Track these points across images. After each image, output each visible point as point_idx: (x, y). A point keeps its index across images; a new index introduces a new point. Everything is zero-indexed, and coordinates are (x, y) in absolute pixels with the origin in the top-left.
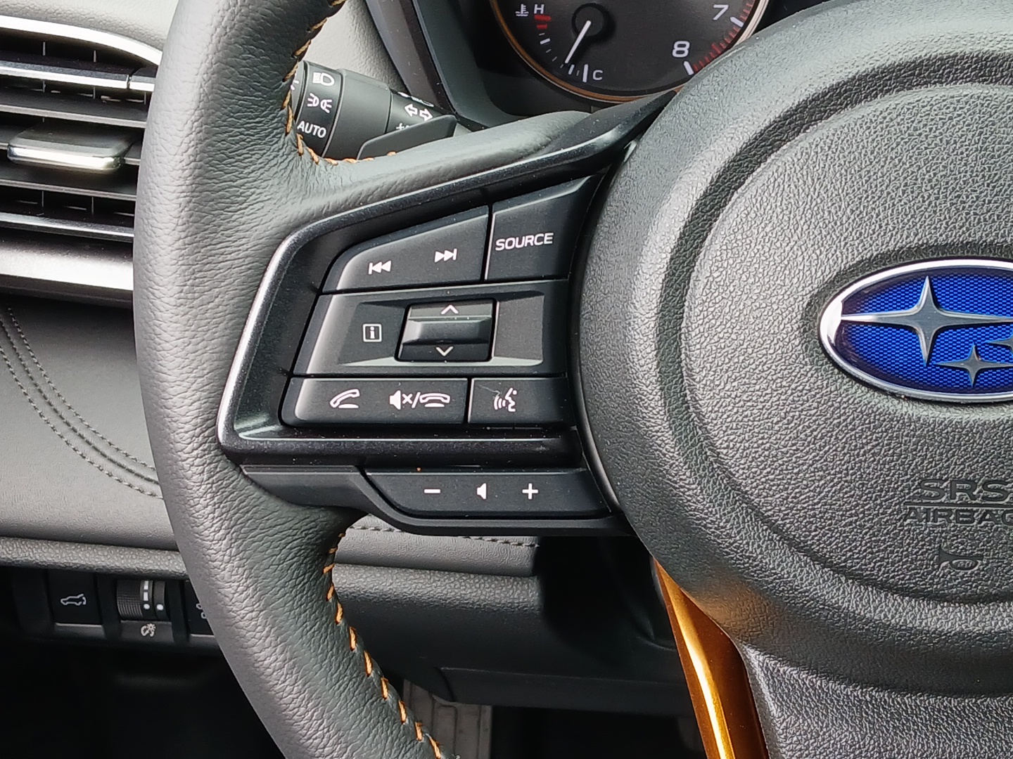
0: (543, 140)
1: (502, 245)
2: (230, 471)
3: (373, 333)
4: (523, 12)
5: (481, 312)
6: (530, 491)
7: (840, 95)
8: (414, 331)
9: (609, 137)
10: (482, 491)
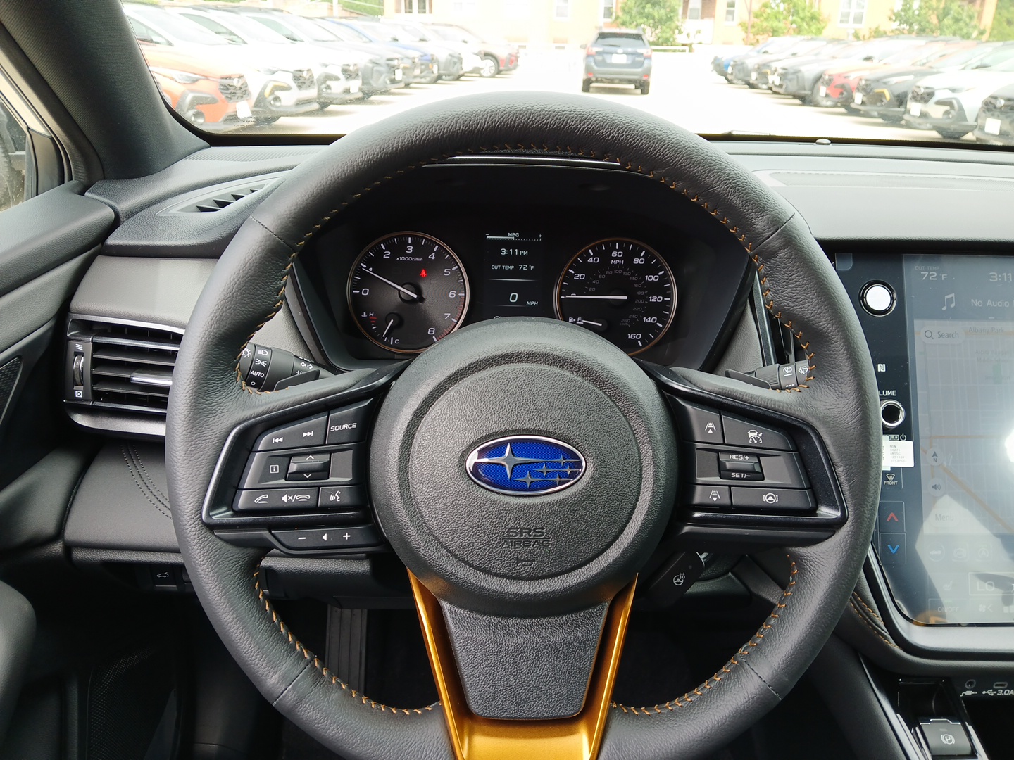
0: (353, 383)
1: (334, 429)
2: (208, 533)
3: (275, 469)
4: (364, 315)
5: (325, 458)
6: (347, 536)
7: (472, 368)
8: (293, 467)
9: (383, 380)
10: (325, 537)
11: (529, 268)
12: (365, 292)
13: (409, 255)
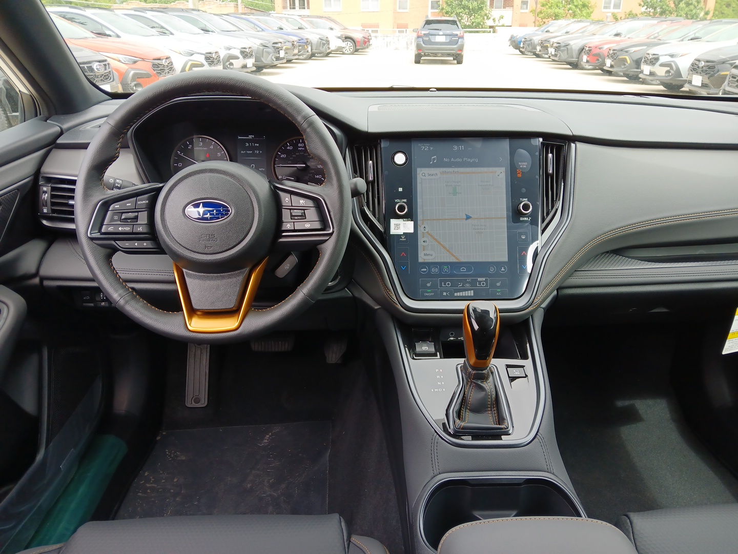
1: (139, 203)
3: (116, 218)
5: (136, 214)
6: (145, 244)
8: (123, 217)
9: (159, 185)
10: (136, 244)
11: (259, 152)
12: (180, 165)
13: (200, 147)
